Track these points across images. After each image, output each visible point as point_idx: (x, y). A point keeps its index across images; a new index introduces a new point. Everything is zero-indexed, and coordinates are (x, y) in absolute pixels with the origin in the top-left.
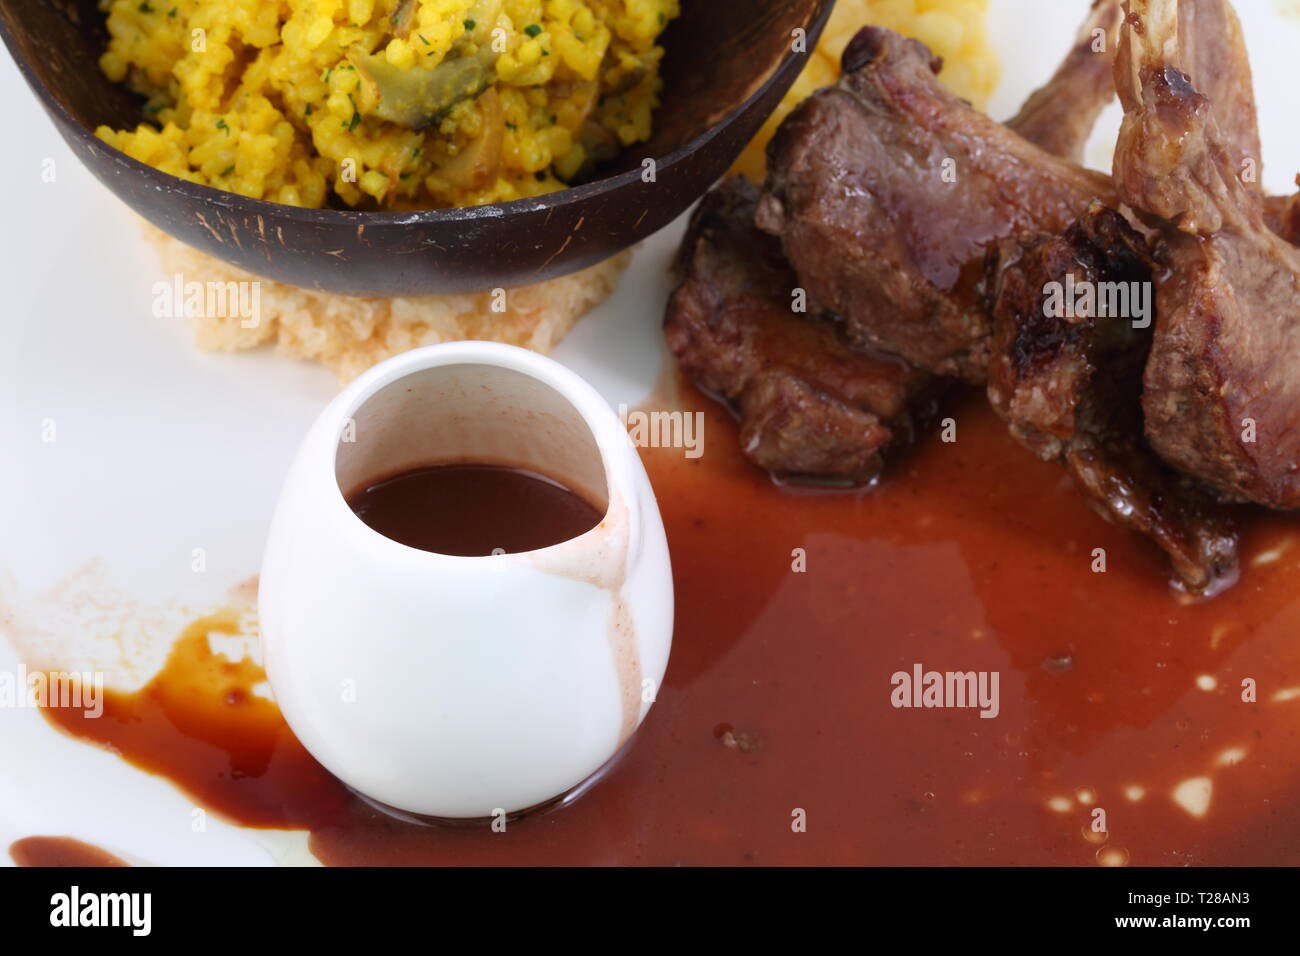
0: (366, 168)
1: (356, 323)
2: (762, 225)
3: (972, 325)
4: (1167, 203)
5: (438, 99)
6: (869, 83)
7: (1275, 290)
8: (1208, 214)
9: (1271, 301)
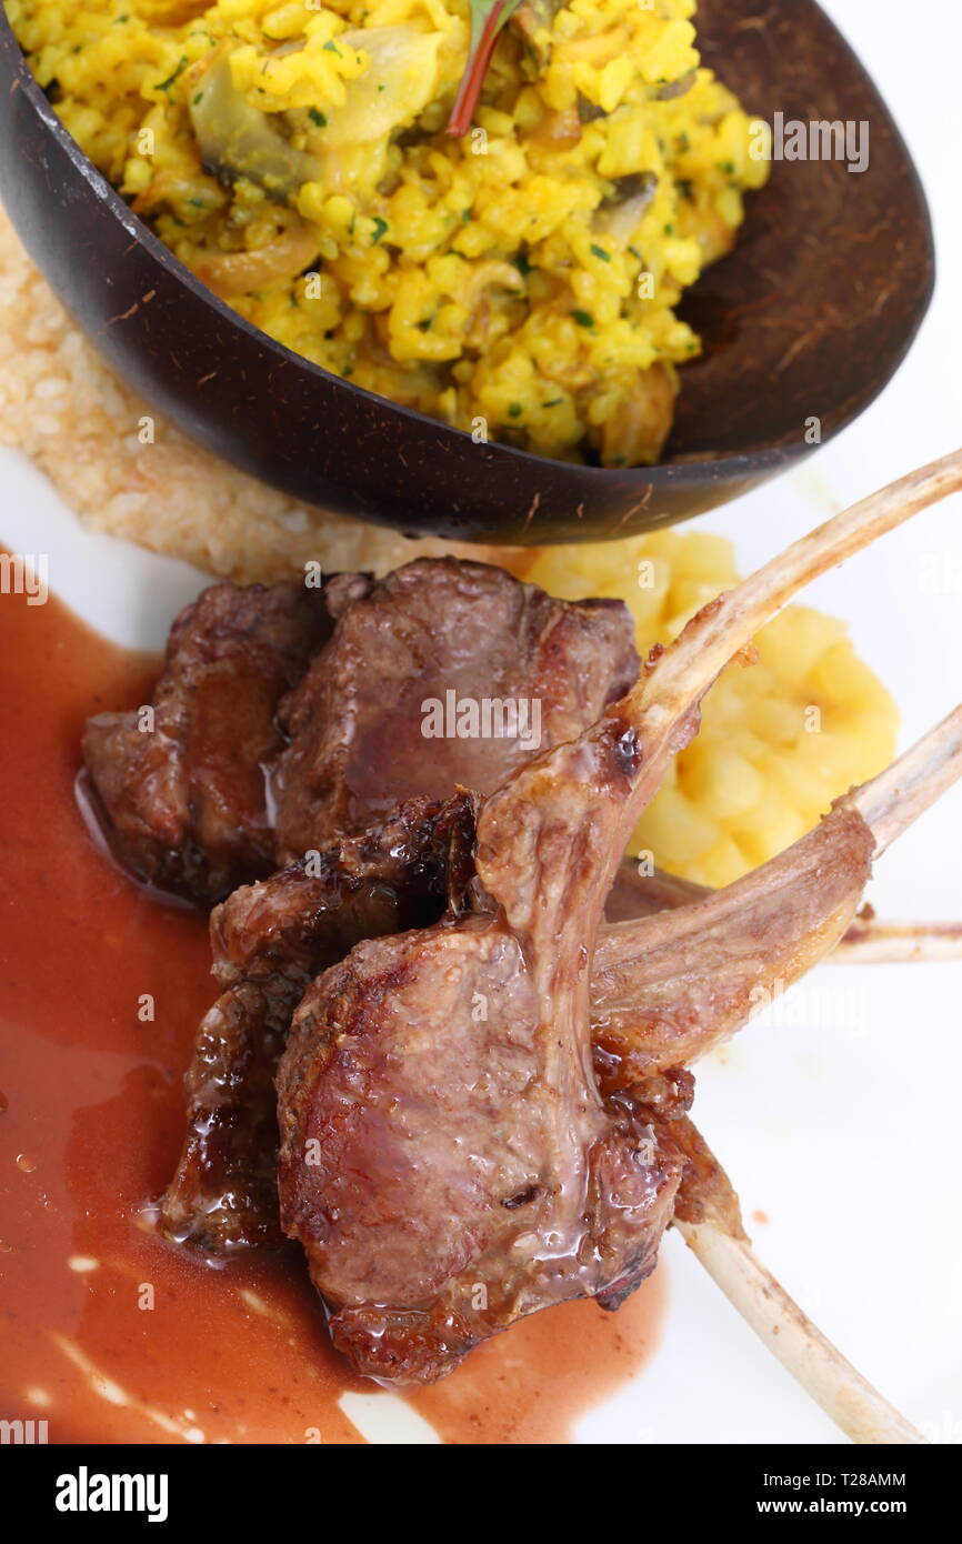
1: (38, 320)
4: (490, 822)
5: (242, 154)
6: (547, 612)
7: (507, 1062)
8: (518, 893)
9: (493, 1064)
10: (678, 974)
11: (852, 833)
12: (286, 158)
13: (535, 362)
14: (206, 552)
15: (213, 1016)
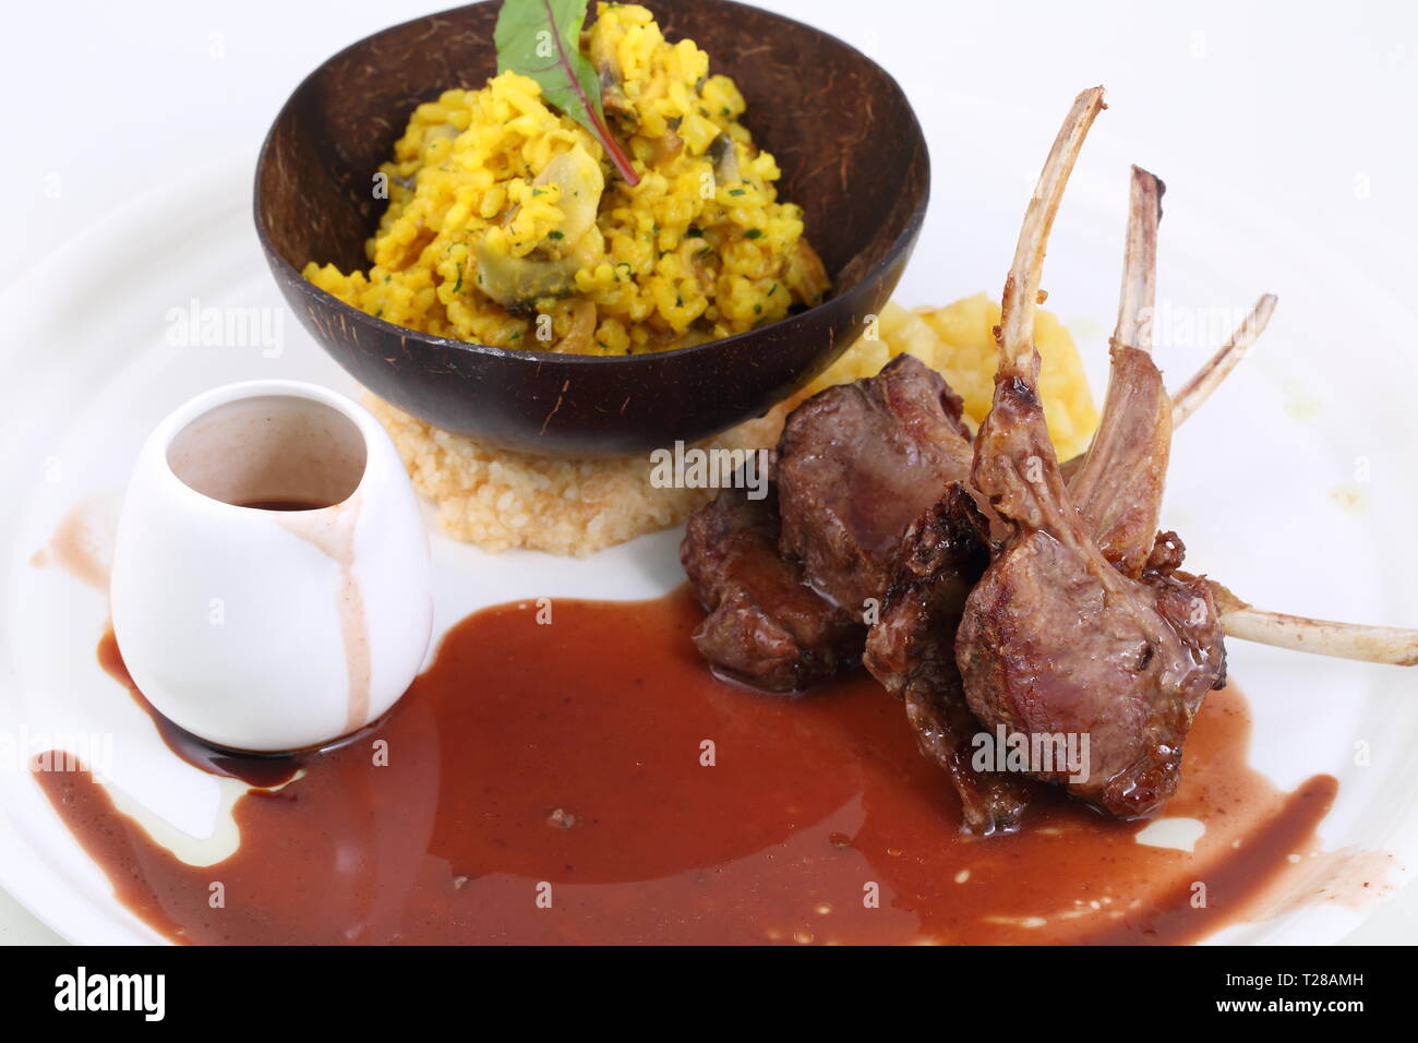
1: (463, 474)
3: (879, 580)
4: (987, 481)
5: (526, 290)
7: (1085, 597)
8: (1027, 506)
9: (1079, 604)
10: (1114, 495)
11: (1135, 358)
12: (554, 270)
13: (746, 277)
14: (652, 519)
15: (911, 708)
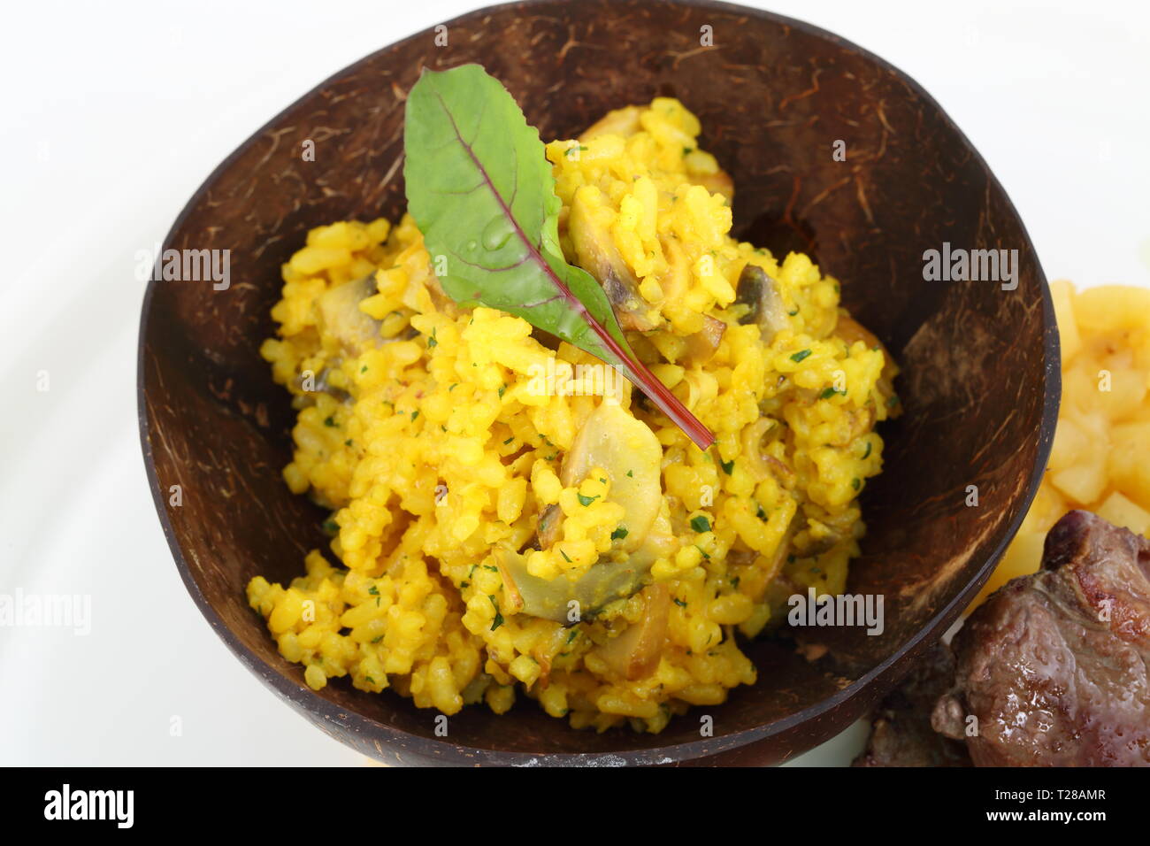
0: (517, 654)
2: (939, 729)
5: (588, 600)
6: (1065, 584)
12: (620, 570)
